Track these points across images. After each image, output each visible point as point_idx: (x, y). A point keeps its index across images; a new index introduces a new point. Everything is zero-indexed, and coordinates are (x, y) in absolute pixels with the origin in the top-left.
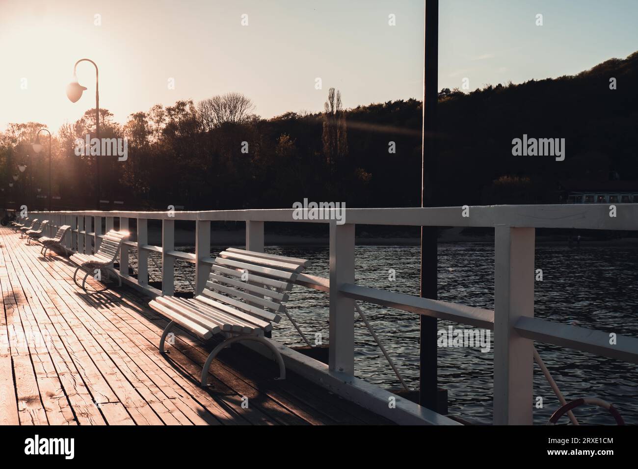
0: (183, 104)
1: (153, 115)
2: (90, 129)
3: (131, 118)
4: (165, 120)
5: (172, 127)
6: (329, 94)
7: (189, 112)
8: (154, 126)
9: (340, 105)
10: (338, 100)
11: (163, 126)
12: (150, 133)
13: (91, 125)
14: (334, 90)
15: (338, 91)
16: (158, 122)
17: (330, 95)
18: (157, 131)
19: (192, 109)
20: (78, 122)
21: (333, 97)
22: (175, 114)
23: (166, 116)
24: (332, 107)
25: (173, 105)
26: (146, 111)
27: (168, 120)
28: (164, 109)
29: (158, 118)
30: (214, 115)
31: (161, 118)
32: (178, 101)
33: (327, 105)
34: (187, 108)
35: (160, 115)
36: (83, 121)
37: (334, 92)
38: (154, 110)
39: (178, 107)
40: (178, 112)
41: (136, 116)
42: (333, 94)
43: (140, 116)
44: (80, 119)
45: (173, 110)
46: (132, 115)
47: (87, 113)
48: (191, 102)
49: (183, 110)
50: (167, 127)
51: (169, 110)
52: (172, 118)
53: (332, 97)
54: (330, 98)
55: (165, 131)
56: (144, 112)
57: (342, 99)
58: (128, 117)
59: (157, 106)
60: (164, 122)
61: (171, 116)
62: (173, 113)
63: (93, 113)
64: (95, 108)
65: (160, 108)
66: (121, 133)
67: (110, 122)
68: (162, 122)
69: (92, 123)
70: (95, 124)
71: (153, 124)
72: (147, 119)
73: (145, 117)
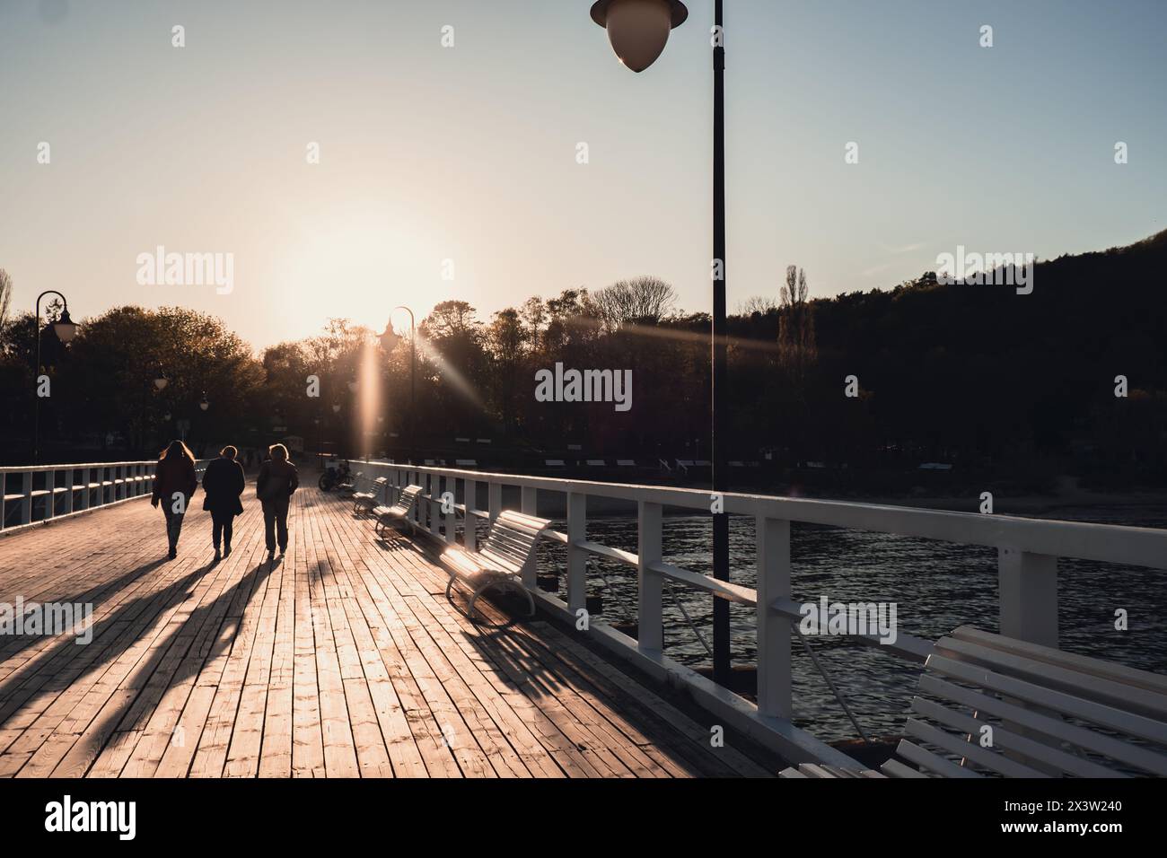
0: (572, 295)
1: (527, 312)
2: (442, 332)
3: (496, 318)
4: (545, 318)
5: (556, 325)
6: (786, 276)
7: (582, 305)
8: (530, 328)
9: (805, 291)
10: (801, 283)
11: (544, 327)
12: (526, 336)
13: (443, 326)
14: (795, 268)
15: (802, 270)
16: (536, 321)
17: (789, 276)
18: (535, 333)
19: (586, 301)
20: (424, 321)
21: (793, 280)
22: (560, 310)
23: (548, 312)
24: (793, 295)
25: (558, 296)
26: (517, 307)
27: (550, 319)
28: (544, 303)
29: (535, 316)
30: (617, 309)
31: (540, 315)
32: (565, 291)
33: (784, 291)
34: (579, 300)
35: (538, 312)
36: (431, 319)
37: (794, 271)
38: (529, 304)
39: (564, 300)
40: (565, 307)
41: (502, 315)
42: (793, 275)
43: (510, 315)
44: (427, 318)
45: (558, 303)
46: (497, 313)
47: (437, 308)
48: (584, 292)
49: (573, 303)
50: (550, 328)
51: (552, 304)
52: (555, 316)
53: (791, 280)
54: (788, 280)
55: (547, 334)
56: (514, 309)
57: (808, 282)
58: (491, 317)
59: (534, 299)
60: (544, 321)
61: (555, 312)
62: (557, 308)
63: (446, 308)
64: (448, 301)
65: (538, 301)
66: (484, 338)
67: (470, 321)
68: (541, 321)
69: (444, 323)
70: (449, 324)
71: (529, 325)
72: (520, 317)
73: (516, 316)
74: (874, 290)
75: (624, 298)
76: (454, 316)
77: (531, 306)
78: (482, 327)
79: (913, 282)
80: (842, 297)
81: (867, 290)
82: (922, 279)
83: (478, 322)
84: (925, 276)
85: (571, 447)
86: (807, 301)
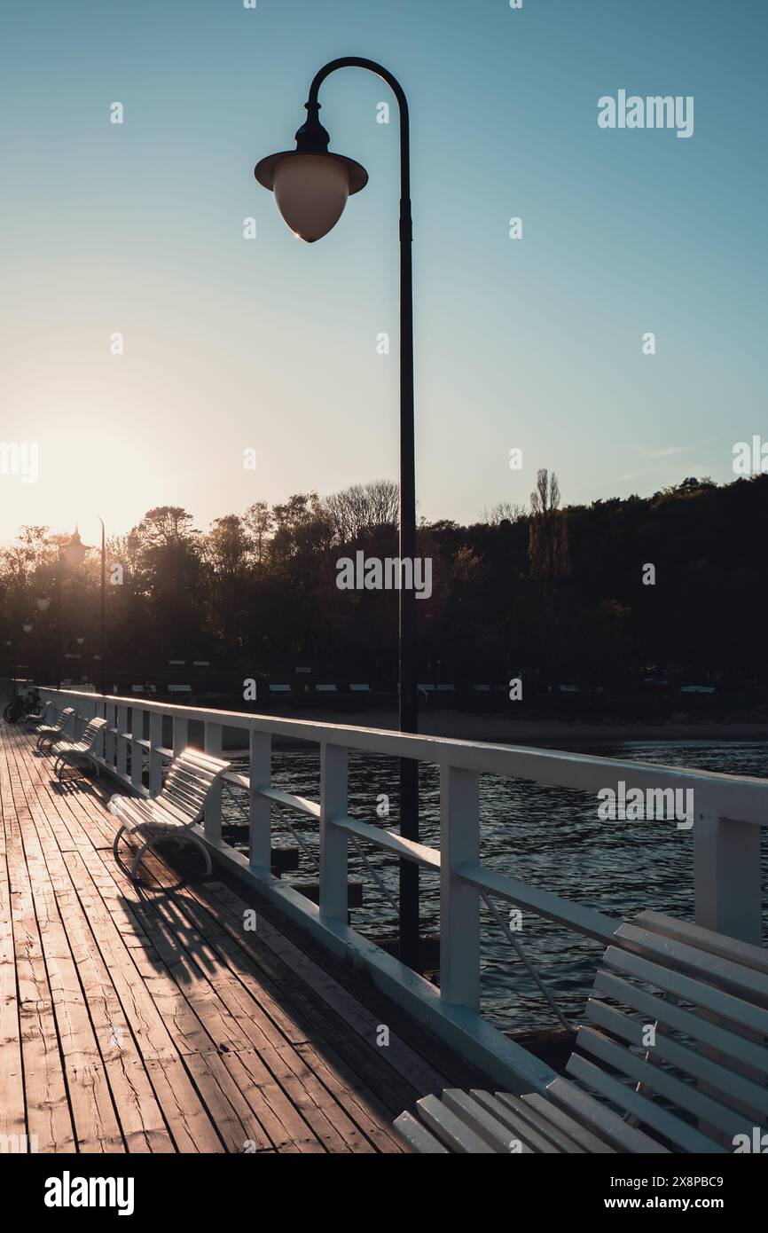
0: (301, 500)
1: (251, 519)
2: (154, 541)
3: (216, 526)
4: (271, 526)
5: (283, 533)
6: (537, 481)
7: (312, 512)
8: (255, 538)
9: (557, 497)
10: (553, 489)
11: (270, 536)
12: (249, 548)
13: (156, 535)
14: (546, 472)
15: (553, 474)
16: (261, 530)
17: (540, 481)
18: (260, 543)
19: (317, 508)
20: (133, 530)
21: (545, 485)
22: (287, 517)
23: (274, 520)
25: (286, 502)
26: (240, 513)
27: (276, 527)
28: (270, 509)
29: (260, 524)
30: (351, 517)
31: (265, 523)
32: (293, 495)
33: (534, 497)
34: (308, 506)
35: (263, 519)
36: (142, 528)
37: (545, 475)
38: (253, 511)
39: (293, 506)
40: (293, 514)
41: (222, 523)
42: (545, 479)
43: (232, 522)
44: (138, 525)
45: (285, 509)
46: (217, 520)
47: (151, 515)
48: (315, 497)
49: (302, 510)
50: (276, 537)
51: (278, 510)
52: (282, 524)
53: (542, 485)
54: (539, 485)
55: (274, 545)
56: (236, 516)
57: (560, 487)
58: (211, 524)
59: (259, 504)
60: (270, 530)
61: (282, 519)
62: (284, 514)
63: (158, 515)
64: (161, 506)
65: (263, 507)
66: (202, 549)
67: (186, 529)
68: (266, 530)
69: (157, 532)
70: (162, 532)
71: (252, 534)
72: (243, 525)
73: (239, 523)
74: (632, 497)
75: (359, 505)
76: (169, 524)
77: (255, 513)
78: (199, 536)
79: (674, 489)
80: (597, 504)
81: (624, 497)
82: (682, 485)
83: (195, 531)
84: (686, 482)
85: (299, 670)
86: (560, 508)
